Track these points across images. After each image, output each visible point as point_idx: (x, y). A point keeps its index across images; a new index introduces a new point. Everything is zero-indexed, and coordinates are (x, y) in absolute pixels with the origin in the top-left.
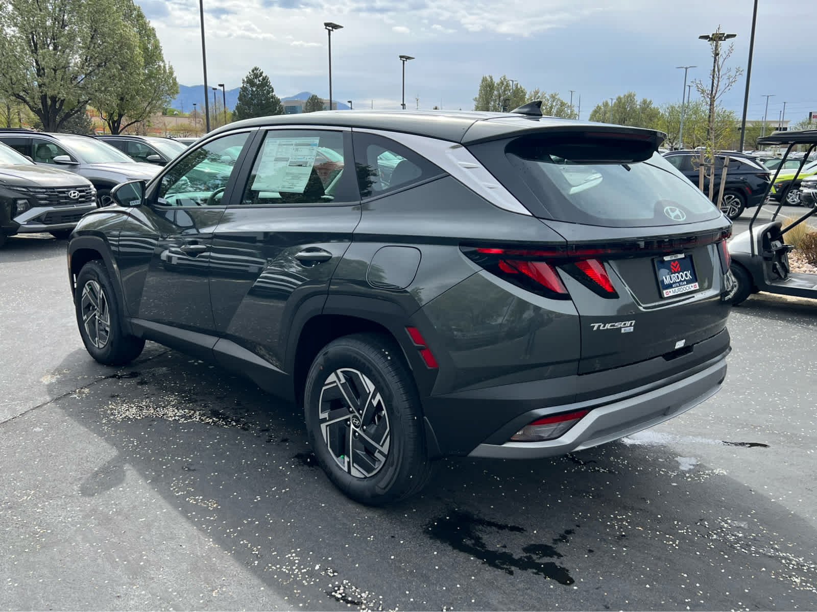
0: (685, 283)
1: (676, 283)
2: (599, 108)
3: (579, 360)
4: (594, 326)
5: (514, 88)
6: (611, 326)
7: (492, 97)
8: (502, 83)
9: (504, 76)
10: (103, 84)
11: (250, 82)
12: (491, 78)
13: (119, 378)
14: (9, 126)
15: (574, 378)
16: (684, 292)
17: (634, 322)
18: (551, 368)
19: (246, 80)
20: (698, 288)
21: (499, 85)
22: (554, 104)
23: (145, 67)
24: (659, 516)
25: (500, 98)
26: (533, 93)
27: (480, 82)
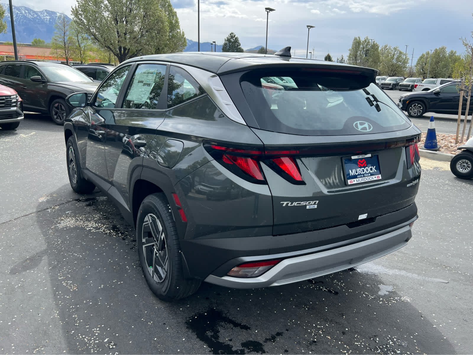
0: (370, 175)
1: (361, 174)
2: (423, 55)
3: (273, 226)
4: (284, 203)
5: (372, 44)
6: (297, 204)
7: (359, 48)
8: (365, 41)
9: (367, 37)
10: (148, 41)
11: (228, 40)
12: (359, 38)
13: (80, 201)
14: (110, 63)
15: (270, 237)
16: (367, 181)
17: (317, 202)
18: (257, 229)
19: (226, 39)
20: (381, 178)
21: (363, 42)
22: (396, 53)
23: (170, 32)
24: (347, 329)
25: (364, 49)
26: (384, 46)
27: (353, 40)
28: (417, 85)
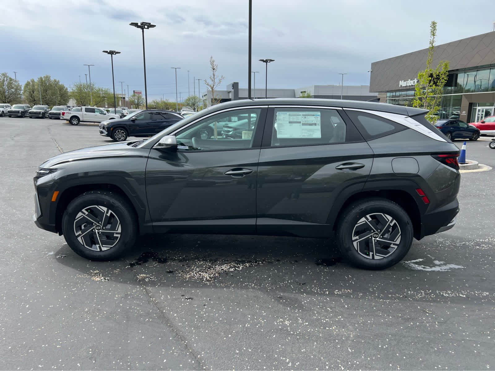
2: (28, 82)
28: (65, 113)
